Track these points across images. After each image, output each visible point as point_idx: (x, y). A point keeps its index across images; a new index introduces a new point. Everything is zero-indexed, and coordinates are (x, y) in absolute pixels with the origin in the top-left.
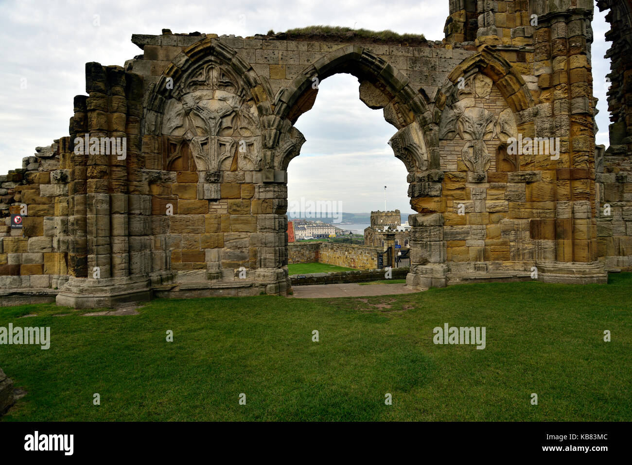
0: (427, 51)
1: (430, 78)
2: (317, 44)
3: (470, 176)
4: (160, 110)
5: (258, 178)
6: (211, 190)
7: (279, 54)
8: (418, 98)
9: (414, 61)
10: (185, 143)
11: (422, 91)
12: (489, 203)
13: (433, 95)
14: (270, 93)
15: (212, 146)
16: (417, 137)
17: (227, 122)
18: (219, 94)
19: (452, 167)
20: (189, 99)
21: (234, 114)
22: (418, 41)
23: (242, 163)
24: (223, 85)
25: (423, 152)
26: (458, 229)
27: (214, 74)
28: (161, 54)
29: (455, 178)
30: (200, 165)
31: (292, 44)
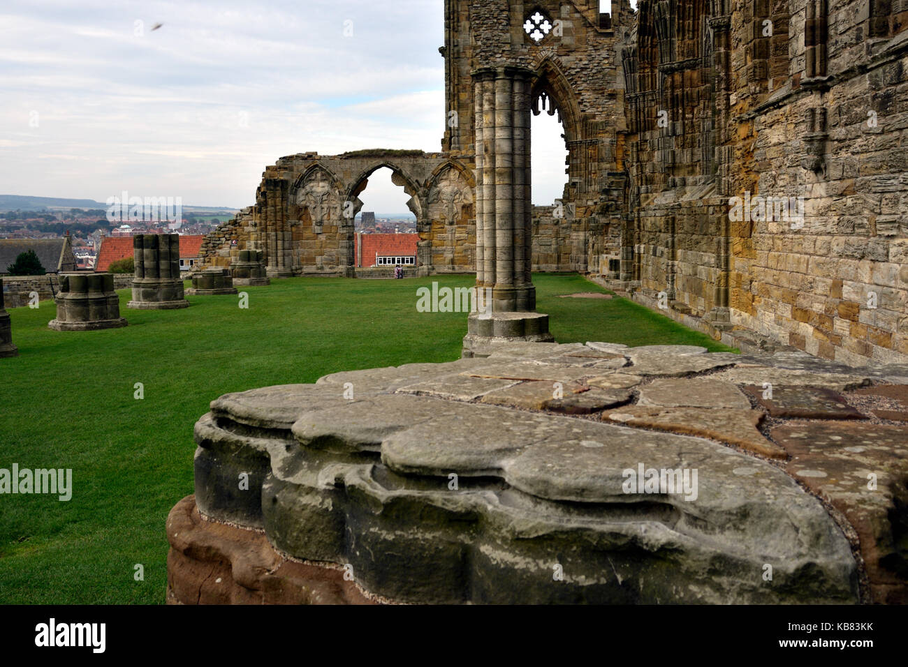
0: (420, 160)
1: (421, 174)
2: (365, 160)
3: (447, 221)
4: (295, 194)
5: (339, 223)
6: (318, 229)
7: (347, 166)
8: (415, 185)
9: (414, 166)
10: (306, 208)
11: (417, 181)
12: (457, 235)
13: (422, 182)
14: (343, 185)
15: (318, 209)
16: (417, 203)
17: (325, 198)
18: (321, 184)
19: (437, 217)
20: (308, 188)
21: (328, 194)
22: (418, 154)
23: (332, 216)
24: (323, 180)
25: (420, 210)
26: (440, 248)
27: (319, 175)
28: (295, 169)
29: (438, 223)
30: (313, 218)
31: (354, 161)
